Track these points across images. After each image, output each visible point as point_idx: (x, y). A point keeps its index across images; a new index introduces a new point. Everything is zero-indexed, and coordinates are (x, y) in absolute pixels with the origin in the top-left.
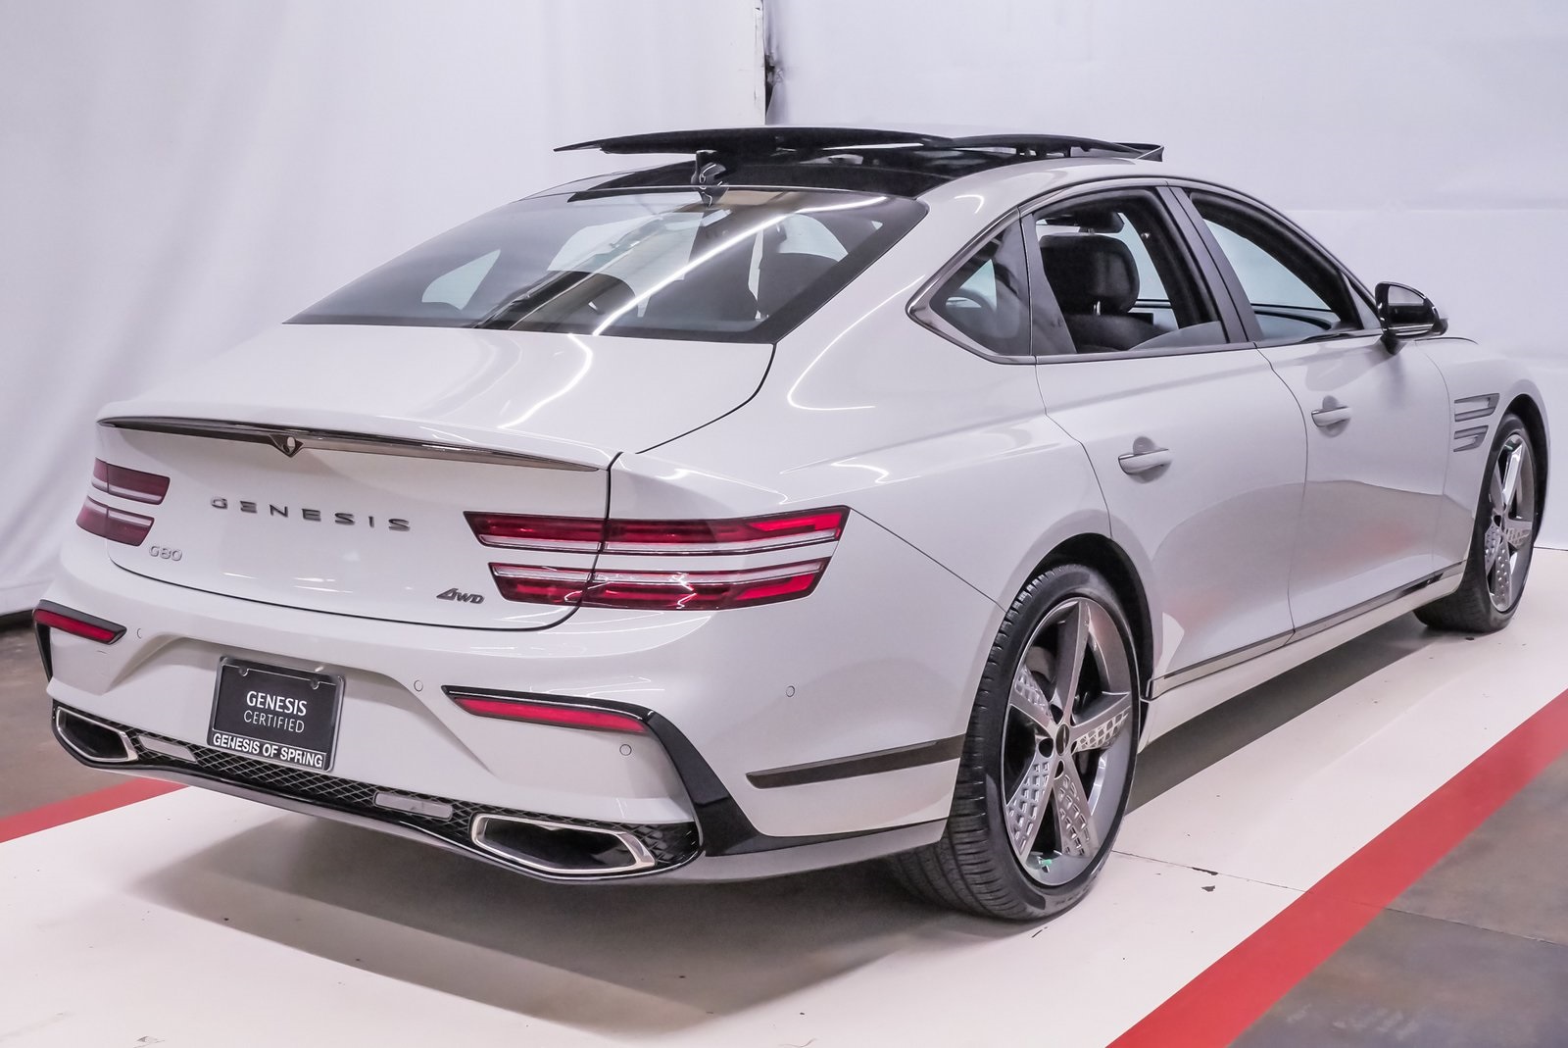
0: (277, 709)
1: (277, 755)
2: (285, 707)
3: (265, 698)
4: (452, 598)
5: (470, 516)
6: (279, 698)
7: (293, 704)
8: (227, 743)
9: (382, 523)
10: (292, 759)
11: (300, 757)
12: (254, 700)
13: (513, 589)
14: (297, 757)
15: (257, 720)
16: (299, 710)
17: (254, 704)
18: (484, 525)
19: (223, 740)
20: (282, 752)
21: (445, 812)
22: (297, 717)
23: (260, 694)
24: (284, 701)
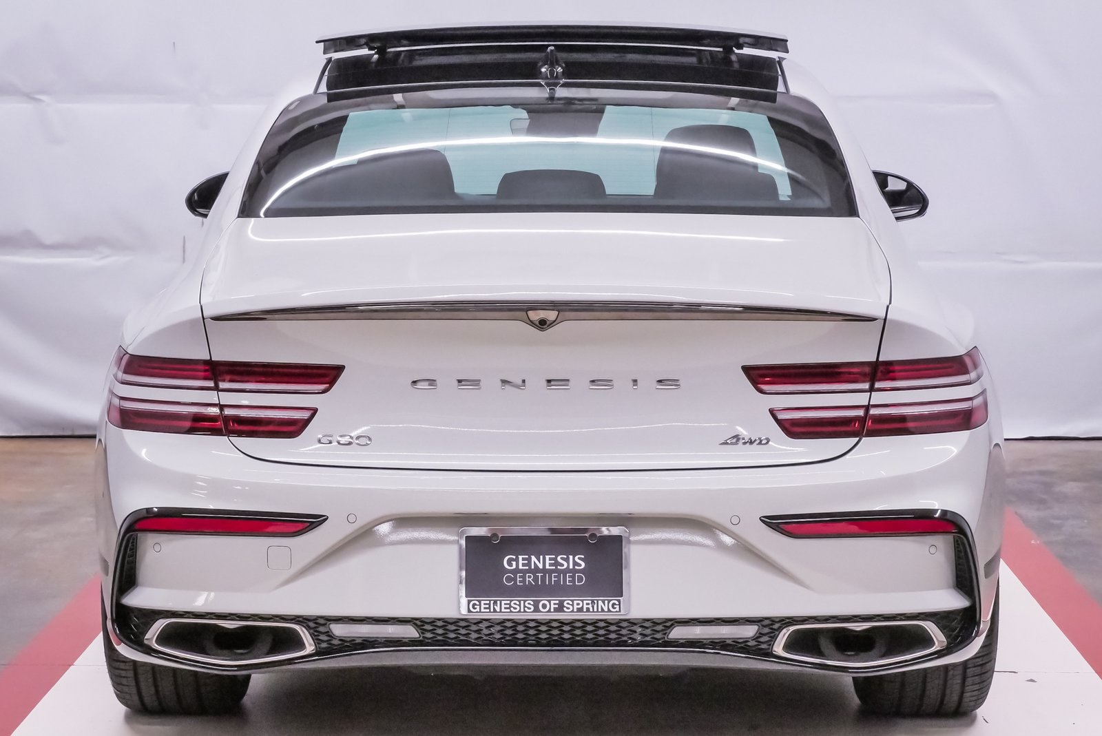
0: (547, 567)
1: (560, 608)
2: (557, 564)
3: (529, 560)
4: (736, 443)
5: (747, 370)
6: (547, 557)
7: (567, 560)
8: (489, 608)
9: (647, 383)
10: (580, 610)
11: (590, 606)
12: (514, 563)
13: (797, 429)
14: (585, 606)
15: (524, 581)
16: (575, 564)
17: (514, 567)
18: (759, 376)
19: (483, 606)
20: (565, 604)
21: (749, 631)
22: (574, 571)
23: (520, 557)
24: (555, 559)
